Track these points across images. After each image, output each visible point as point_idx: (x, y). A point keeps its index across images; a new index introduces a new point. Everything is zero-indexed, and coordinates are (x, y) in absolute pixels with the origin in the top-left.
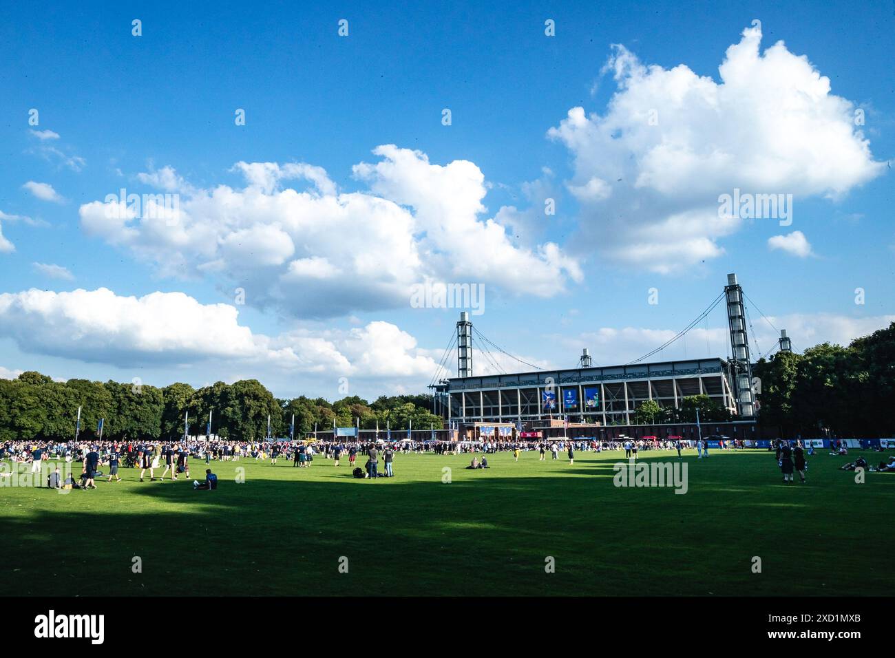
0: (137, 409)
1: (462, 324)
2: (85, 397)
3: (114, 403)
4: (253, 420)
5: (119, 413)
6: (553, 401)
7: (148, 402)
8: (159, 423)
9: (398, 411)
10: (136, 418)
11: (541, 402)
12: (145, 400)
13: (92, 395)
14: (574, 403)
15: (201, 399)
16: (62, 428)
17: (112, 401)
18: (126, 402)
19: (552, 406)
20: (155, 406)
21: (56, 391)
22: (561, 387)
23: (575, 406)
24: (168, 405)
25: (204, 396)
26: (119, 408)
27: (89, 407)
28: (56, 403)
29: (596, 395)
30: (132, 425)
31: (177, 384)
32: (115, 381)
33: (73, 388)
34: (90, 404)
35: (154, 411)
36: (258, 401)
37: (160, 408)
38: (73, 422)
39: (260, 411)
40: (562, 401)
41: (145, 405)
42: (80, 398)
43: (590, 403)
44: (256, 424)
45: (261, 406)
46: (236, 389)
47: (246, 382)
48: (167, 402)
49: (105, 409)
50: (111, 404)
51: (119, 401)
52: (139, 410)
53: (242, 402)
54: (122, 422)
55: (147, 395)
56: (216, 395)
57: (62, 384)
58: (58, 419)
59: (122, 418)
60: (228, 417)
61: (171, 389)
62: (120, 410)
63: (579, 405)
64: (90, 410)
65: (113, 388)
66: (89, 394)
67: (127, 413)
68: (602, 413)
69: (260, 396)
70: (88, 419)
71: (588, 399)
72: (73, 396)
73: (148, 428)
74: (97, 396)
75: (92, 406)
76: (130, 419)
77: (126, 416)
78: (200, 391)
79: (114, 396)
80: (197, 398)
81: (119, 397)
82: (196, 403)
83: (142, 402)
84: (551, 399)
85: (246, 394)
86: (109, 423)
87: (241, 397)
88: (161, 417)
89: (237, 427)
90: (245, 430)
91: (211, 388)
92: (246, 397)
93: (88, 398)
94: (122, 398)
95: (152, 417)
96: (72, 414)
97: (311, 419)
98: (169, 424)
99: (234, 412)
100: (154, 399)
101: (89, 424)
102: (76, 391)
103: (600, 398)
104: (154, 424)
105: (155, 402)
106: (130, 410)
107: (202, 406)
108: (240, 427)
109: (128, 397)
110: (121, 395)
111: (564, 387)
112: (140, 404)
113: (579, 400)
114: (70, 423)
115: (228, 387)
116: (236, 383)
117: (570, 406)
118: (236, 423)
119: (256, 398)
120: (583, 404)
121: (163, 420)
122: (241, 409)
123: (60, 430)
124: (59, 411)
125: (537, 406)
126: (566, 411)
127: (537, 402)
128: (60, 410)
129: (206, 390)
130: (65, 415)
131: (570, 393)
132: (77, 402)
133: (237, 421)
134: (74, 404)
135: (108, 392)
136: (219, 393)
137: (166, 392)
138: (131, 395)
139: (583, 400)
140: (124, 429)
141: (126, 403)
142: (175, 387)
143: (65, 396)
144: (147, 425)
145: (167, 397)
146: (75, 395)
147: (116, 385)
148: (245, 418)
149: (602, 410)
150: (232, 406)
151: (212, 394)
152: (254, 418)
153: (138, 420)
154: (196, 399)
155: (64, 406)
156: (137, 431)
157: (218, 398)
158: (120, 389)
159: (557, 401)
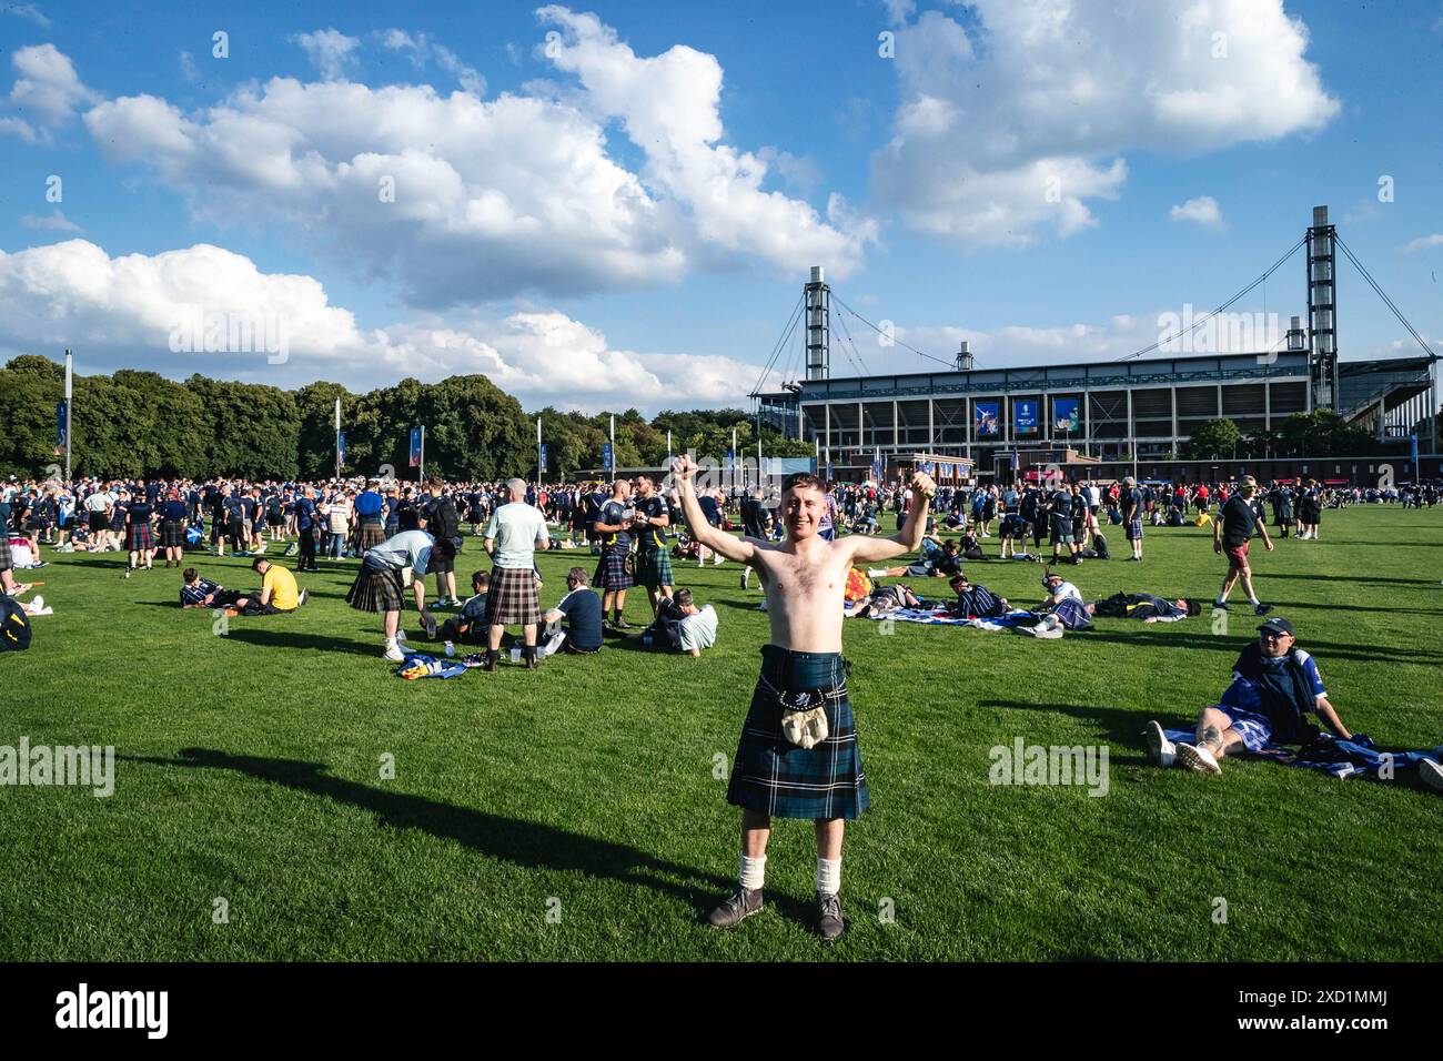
0: (254, 429)
1: (814, 287)
2: (155, 406)
3: (210, 417)
4: (489, 449)
5: (219, 437)
6: (994, 421)
7: (271, 416)
8: (295, 454)
9: (723, 436)
10: (252, 445)
11: (972, 422)
12: (265, 413)
13: (167, 402)
14: (1033, 425)
15: (376, 411)
16: (118, 463)
17: (204, 413)
18: (231, 415)
19: (993, 428)
20: (284, 424)
21: (97, 393)
22: (1010, 398)
23: (1035, 429)
24: (309, 422)
25: (383, 406)
26: (219, 427)
27: (164, 423)
28: (101, 416)
29: (1073, 412)
30: (247, 458)
31: (319, 385)
32: (206, 375)
33: (128, 387)
34: (164, 419)
35: (284, 433)
36: (496, 414)
37: (293, 428)
38: (138, 451)
39: (503, 432)
40: (1010, 421)
41: (267, 421)
42: (144, 406)
43: (1062, 424)
44: (494, 455)
45: (504, 423)
46: (450, 391)
47: (465, 380)
48: (304, 416)
49: (194, 427)
50: (204, 419)
51: (218, 414)
52: (257, 431)
53: (465, 415)
54: (229, 452)
55: (268, 404)
56: (408, 402)
57: (105, 380)
58: (107, 446)
59: (228, 445)
60: (441, 443)
61: (311, 392)
62: (220, 431)
63: (1041, 428)
64: (166, 429)
65: (204, 389)
66: (161, 399)
67: (237, 435)
68: (1083, 441)
69: (501, 404)
70: (165, 445)
71: (1060, 417)
72: (130, 403)
73: (276, 464)
74: (176, 403)
75: (168, 421)
76: (242, 447)
77: (234, 441)
78: (371, 395)
79: (207, 405)
80: (368, 408)
81: (218, 406)
82: (367, 417)
83: (261, 416)
84: (990, 418)
85: (473, 401)
86: (203, 455)
87: (462, 405)
88: (296, 443)
89: (459, 461)
90: (474, 467)
91: (392, 390)
92: (473, 407)
93: (160, 407)
94: (223, 408)
95: (281, 441)
96: (134, 437)
97: (577, 447)
98: (314, 456)
99: (451, 434)
100: (282, 411)
101: (168, 455)
102: (136, 393)
103: (1082, 417)
104: (286, 457)
105: (283, 417)
106: (240, 429)
107: (380, 423)
108: (465, 461)
109: (235, 407)
110: (222, 402)
111: (1016, 397)
112: (258, 418)
113: (1042, 419)
114: (133, 454)
115: (429, 388)
116: (445, 382)
117: (1026, 430)
118: (459, 454)
119: (492, 406)
120: (1050, 427)
121: (301, 449)
122: (466, 428)
123: (115, 467)
124: (107, 430)
125: (965, 429)
126: (1020, 437)
127: (965, 423)
128: (110, 429)
129: (384, 394)
130: (119, 439)
131: (1026, 408)
132: (139, 414)
133: (460, 450)
134: (134, 417)
135: (194, 395)
136: (414, 399)
137: (303, 397)
138: (239, 403)
139: (1050, 419)
140: (233, 466)
141: (231, 418)
142: (317, 390)
143: (116, 401)
144: (273, 458)
145: (303, 407)
146: (135, 401)
147: (207, 383)
148: (474, 443)
149: (1084, 437)
150: (446, 423)
151: (399, 401)
152: (489, 446)
153: (257, 449)
154: (365, 410)
155: (115, 421)
156: (256, 470)
157: (412, 408)
158: (216, 391)
159: (1002, 420)
